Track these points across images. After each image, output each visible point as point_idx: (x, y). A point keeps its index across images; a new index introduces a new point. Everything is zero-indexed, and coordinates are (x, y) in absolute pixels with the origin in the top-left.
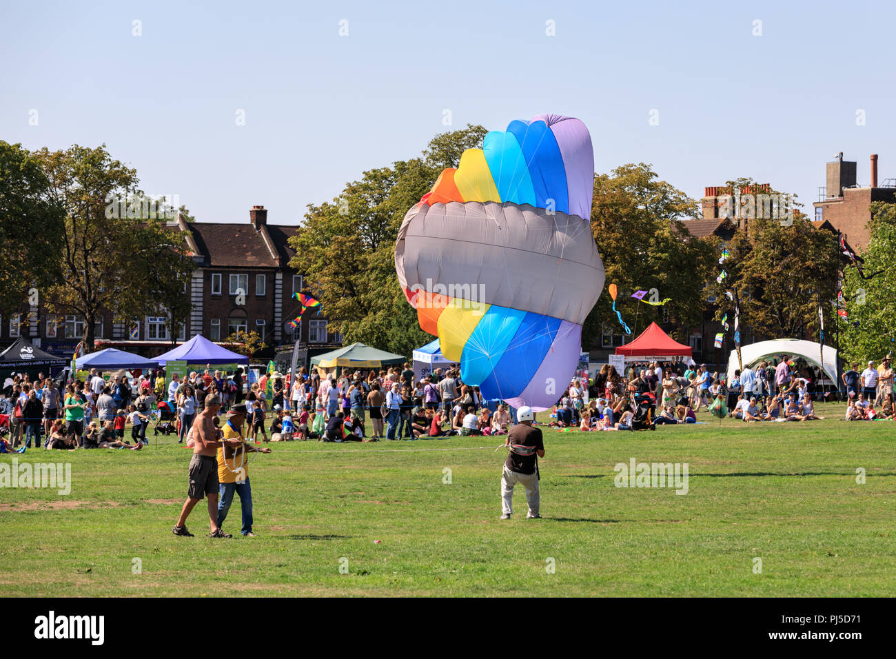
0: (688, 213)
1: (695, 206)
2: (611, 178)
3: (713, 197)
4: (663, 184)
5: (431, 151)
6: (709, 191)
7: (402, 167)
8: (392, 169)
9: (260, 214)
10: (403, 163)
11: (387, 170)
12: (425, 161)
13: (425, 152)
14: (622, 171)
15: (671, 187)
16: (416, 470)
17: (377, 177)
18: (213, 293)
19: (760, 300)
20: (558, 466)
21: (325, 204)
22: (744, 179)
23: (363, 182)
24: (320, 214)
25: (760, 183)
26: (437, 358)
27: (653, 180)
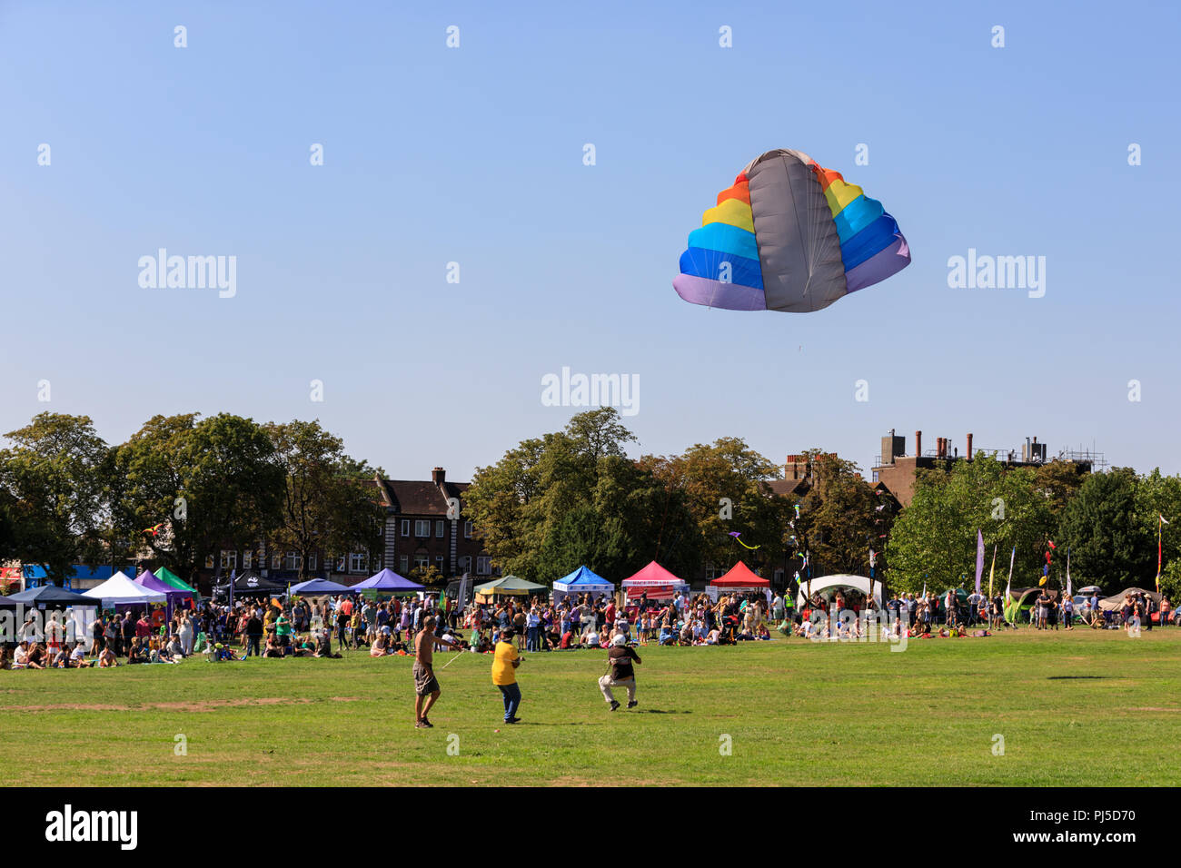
0: (772, 475)
1: (777, 469)
2: (712, 448)
3: (793, 463)
4: (753, 453)
5: (571, 426)
6: (791, 458)
7: (549, 438)
8: (542, 439)
9: (440, 474)
10: (550, 435)
11: (538, 441)
12: (566, 434)
13: (567, 427)
14: (720, 442)
15: (759, 455)
16: (546, 675)
17: (531, 446)
18: (403, 535)
19: (828, 543)
20: (655, 673)
21: (490, 467)
22: (816, 450)
23: (519, 450)
24: (484, 475)
25: (829, 453)
26: (571, 588)
27: (745, 450)
